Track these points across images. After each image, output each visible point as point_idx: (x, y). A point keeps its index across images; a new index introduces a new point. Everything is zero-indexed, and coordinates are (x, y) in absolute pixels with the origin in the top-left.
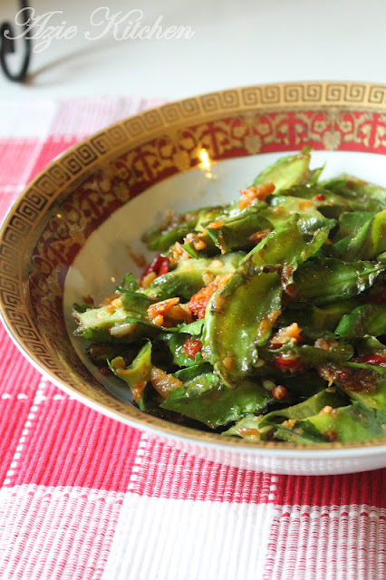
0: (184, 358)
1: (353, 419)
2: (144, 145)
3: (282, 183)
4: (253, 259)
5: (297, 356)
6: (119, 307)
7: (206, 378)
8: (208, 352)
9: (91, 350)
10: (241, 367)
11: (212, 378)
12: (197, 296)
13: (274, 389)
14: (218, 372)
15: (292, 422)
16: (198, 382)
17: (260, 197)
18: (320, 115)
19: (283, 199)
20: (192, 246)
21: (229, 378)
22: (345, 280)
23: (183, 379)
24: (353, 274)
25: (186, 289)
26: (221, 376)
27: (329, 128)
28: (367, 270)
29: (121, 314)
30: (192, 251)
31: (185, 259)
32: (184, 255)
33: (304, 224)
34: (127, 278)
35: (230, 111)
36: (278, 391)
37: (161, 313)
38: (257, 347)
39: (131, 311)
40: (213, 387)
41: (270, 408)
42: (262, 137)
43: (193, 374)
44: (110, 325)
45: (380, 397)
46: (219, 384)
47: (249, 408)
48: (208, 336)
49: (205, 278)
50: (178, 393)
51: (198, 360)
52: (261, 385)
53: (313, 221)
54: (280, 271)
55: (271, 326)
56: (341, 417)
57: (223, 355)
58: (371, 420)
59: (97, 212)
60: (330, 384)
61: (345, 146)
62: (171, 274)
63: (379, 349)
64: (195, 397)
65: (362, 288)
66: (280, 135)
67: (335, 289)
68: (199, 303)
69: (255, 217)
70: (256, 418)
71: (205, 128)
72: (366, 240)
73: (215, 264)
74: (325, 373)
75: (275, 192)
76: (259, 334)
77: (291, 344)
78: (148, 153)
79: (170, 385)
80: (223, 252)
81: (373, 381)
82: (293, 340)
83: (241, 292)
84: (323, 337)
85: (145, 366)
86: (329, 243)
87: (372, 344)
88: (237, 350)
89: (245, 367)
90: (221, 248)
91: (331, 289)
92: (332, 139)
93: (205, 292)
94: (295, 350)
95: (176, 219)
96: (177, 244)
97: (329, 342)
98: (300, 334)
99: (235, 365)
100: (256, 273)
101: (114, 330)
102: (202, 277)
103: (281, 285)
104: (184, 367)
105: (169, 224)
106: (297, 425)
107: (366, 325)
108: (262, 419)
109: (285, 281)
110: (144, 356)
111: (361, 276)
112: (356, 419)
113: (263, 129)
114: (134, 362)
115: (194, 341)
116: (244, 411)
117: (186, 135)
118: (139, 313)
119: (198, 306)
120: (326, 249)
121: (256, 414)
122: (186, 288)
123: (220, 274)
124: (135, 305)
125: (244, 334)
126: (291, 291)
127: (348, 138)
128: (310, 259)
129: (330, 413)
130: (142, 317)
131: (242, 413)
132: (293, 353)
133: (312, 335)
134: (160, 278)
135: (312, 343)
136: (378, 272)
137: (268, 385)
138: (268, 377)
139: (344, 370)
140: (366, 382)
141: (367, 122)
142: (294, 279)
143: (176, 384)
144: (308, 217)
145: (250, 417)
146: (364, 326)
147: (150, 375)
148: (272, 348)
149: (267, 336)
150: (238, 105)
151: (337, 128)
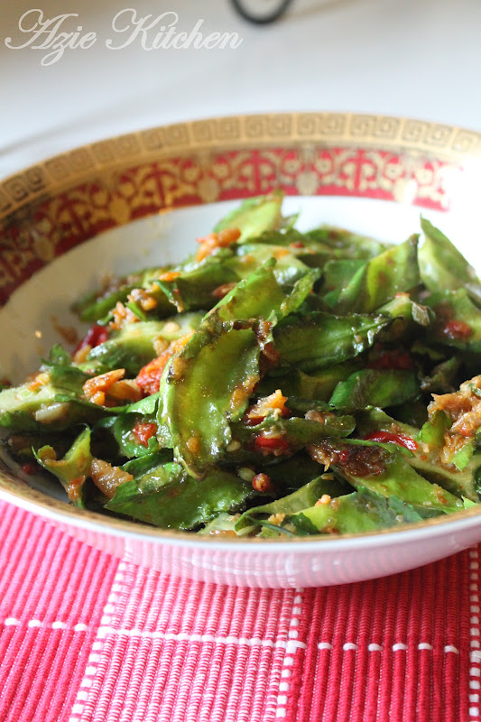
0: (134, 446)
1: (359, 509)
2: (71, 190)
3: (250, 230)
4: (220, 313)
5: (283, 432)
6: (46, 384)
7: (164, 468)
8: (166, 436)
9: (10, 441)
10: (210, 449)
11: (172, 468)
12: (148, 368)
13: (254, 478)
14: (181, 459)
15: (280, 517)
16: (154, 474)
17: (223, 245)
18: (291, 153)
19: (253, 248)
20: (139, 305)
21: (195, 465)
22: (339, 339)
23: (135, 472)
24: (347, 332)
25: (134, 360)
26: (184, 463)
27: (303, 168)
28: (364, 325)
29: (48, 393)
30: (138, 312)
31: (130, 323)
32: (128, 317)
33: (280, 277)
34: (55, 351)
35: (179, 149)
36: (260, 480)
37: (102, 389)
38: (231, 424)
39: (62, 388)
40: (174, 479)
41: (249, 503)
42: (221, 181)
43: (146, 466)
44: (34, 408)
45: (391, 483)
46: (181, 475)
47: (221, 505)
48: (165, 412)
49: (157, 345)
50: (128, 489)
51: (153, 446)
52: (236, 474)
53: (292, 271)
54: (255, 327)
55: (247, 395)
56: (343, 508)
57: (185, 435)
58: (381, 511)
59: (12, 274)
60: (326, 469)
61: (324, 190)
62: (112, 343)
63: (384, 423)
64: (151, 493)
65: (360, 348)
66: (243, 179)
67: (326, 350)
68: (150, 376)
69: (218, 267)
70: (232, 518)
71: (148, 170)
72: (361, 290)
73: (170, 328)
74: (319, 455)
75: (241, 240)
76: (232, 407)
77: (275, 416)
78: (76, 201)
79: (117, 481)
80: (179, 310)
81: (381, 462)
82: (277, 411)
83: (207, 353)
84: (314, 408)
85: (83, 458)
86: (314, 295)
87: (377, 417)
88: (203, 429)
89: (215, 450)
90: (176, 304)
91: (320, 351)
92: (307, 182)
93: (157, 363)
94: (281, 424)
95: (115, 281)
96: (119, 306)
97: (322, 414)
98: (286, 404)
99: (202, 448)
100: (224, 330)
101: (40, 415)
102: (152, 345)
103: (257, 345)
104: (135, 458)
105: (106, 288)
106: (287, 520)
107: (367, 393)
108: (239, 518)
109: (263, 339)
110: (82, 445)
111: (358, 334)
112: (363, 510)
113: (221, 170)
114: (68, 454)
115: (146, 424)
116: (215, 510)
117: (125, 179)
118: (72, 391)
119: (150, 380)
120: (311, 302)
121: (231, 512)
122: (132, 359)
123: (175, 339)
124: (66, 381)
125: (213, 408)
126: (270, 352)
127: (328, 180)
128: (291, 314)
129: (329, 503)
130: (77, 396)
131: (213, 512)
132: (278, 429)
133: (300, 406)
134: (97, 348)
135: (301, 414)
136: (379, 327)
137: (246, 474)
138: (246, 464)
139: (344, 448)
140: (373, 464)
141: (350, 160)
142: (274, 336)
143: (124, 478)
144: (286, 267)
145: (223, 517)
146: (365, 395)
147: (89, 469)
148: (249, 425)
149: (243, 409)
150: (188, 142)
151: (313, 168)
